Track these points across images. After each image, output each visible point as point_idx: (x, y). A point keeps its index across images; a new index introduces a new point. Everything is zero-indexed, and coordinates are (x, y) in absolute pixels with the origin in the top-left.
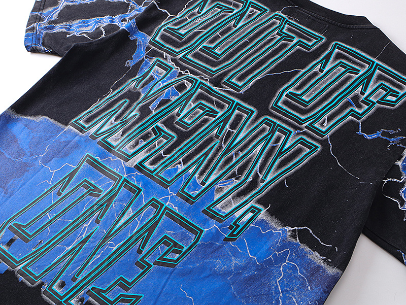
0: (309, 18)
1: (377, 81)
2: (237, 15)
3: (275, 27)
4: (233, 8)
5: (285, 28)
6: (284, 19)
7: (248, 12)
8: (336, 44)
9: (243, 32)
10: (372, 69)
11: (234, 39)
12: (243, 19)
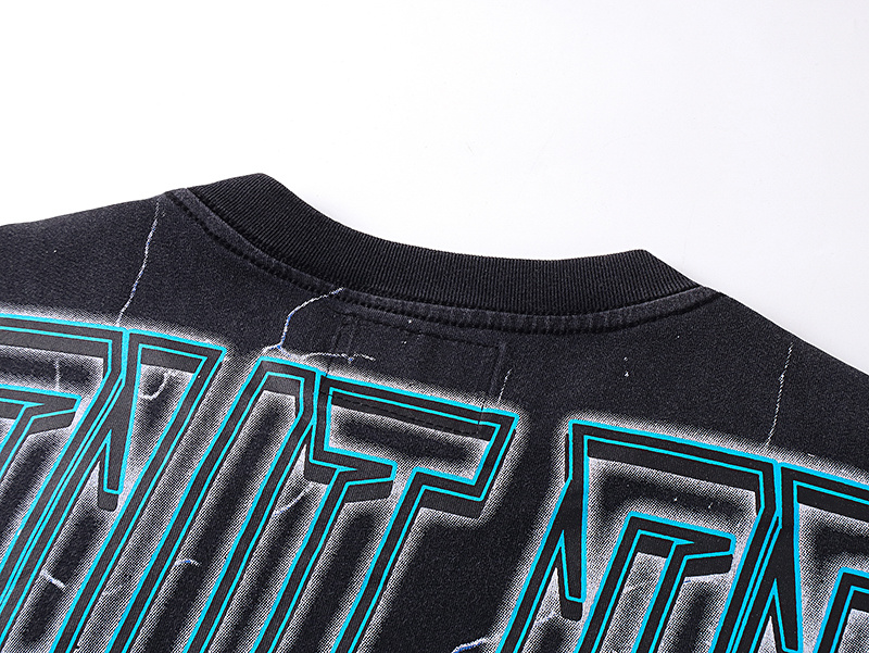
0: (413, 332)
1: (821, 567)
2: (95, 428)
3: (285, 435)
4: (68, 394)
5: (331, 426)
6: (309, 376)
7: (140, 395)
8: (579, 430)
9: (156, 521)
10: (779, 512)
11: (126, 577)
12: (130, 446)
